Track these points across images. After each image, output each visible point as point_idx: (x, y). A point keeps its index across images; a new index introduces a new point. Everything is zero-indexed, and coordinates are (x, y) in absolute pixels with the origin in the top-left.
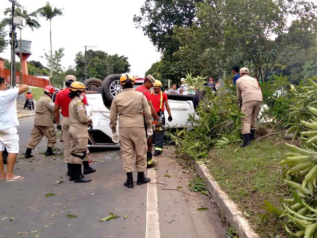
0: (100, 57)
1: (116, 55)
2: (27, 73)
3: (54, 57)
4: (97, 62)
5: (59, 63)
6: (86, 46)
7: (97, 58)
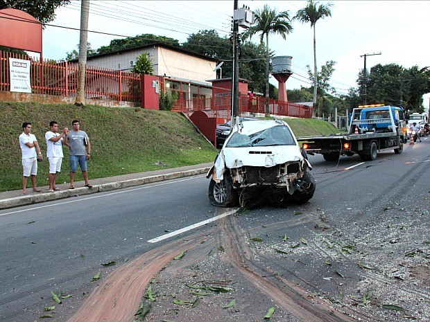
0: (390, 73)
1: (415, 68)
2: (286, 100)
3: (320, 75)
4: (387, 79)
5: (327, 82)
6: (365, 56)
7: (387, 74)
